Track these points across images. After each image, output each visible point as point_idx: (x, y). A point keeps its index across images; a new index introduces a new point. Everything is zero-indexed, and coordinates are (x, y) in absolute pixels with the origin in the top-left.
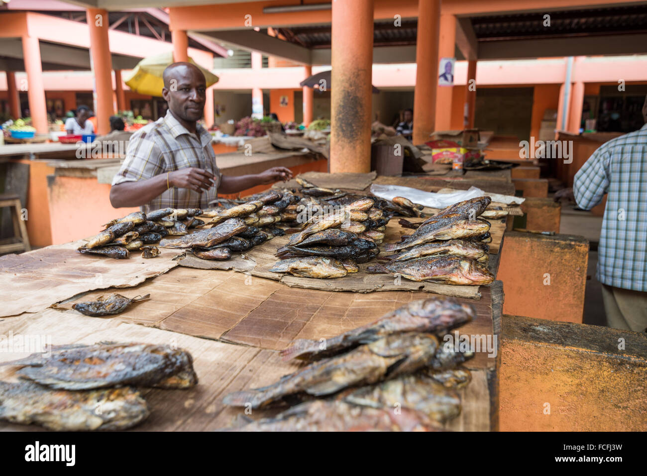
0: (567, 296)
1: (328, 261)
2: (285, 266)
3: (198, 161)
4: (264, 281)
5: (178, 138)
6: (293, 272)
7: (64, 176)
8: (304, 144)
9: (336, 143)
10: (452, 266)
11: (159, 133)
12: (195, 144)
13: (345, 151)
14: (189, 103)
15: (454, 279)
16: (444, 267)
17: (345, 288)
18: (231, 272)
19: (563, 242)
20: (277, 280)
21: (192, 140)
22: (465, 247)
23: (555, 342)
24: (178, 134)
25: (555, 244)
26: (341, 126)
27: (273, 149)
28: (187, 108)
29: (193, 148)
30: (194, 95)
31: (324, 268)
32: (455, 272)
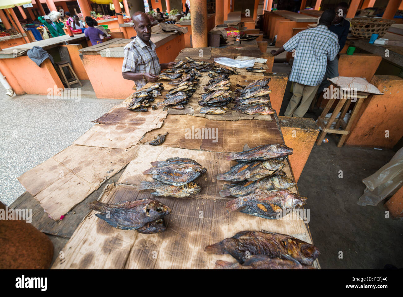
0: (279, 94)
1: (219, 108)
2: (205, 111)
3: (152, 58)
4: (200, 118)
5: (142, 49)
6: (209, 113)
7: (86, 55)
8: (174, 28)
9: (194, 35)
10: (262, 109)
11: (135, 47)
12: (150, 50)
13: (198, 38)
14: (145, 34)
15: (263, 114)
16: (260, 109)
17: (228, 119)
18: (187, 115)
19: (280, 77)
20: (204, 117)
21: (148, 48)
22: (264, 99)
23: (289, 127)
24: (142, 47)
25: (278, 78)
26: (196, 28)
27: (163, 32)
28: (144, 35)
29: (149, 52)
30: (146, 30)
31: (219, 111)
32: (264, 111)
